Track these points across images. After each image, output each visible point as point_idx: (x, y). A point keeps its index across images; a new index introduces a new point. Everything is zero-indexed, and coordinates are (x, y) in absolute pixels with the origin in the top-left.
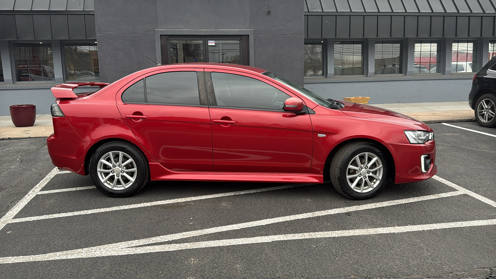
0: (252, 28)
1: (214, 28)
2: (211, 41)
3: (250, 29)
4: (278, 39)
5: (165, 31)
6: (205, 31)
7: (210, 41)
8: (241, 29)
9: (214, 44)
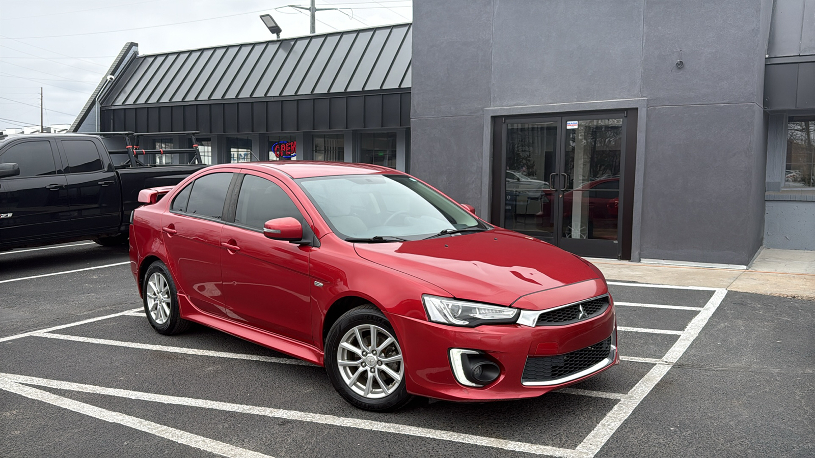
0: (645, 95)
1: (575, 100)
2: (573, 122)
3: (641, 97)
4: (696, 113)
5: (498, 110)
6: (559, 105)
7: (570, 122)
8: (623, 98)
9: (576, 127)
